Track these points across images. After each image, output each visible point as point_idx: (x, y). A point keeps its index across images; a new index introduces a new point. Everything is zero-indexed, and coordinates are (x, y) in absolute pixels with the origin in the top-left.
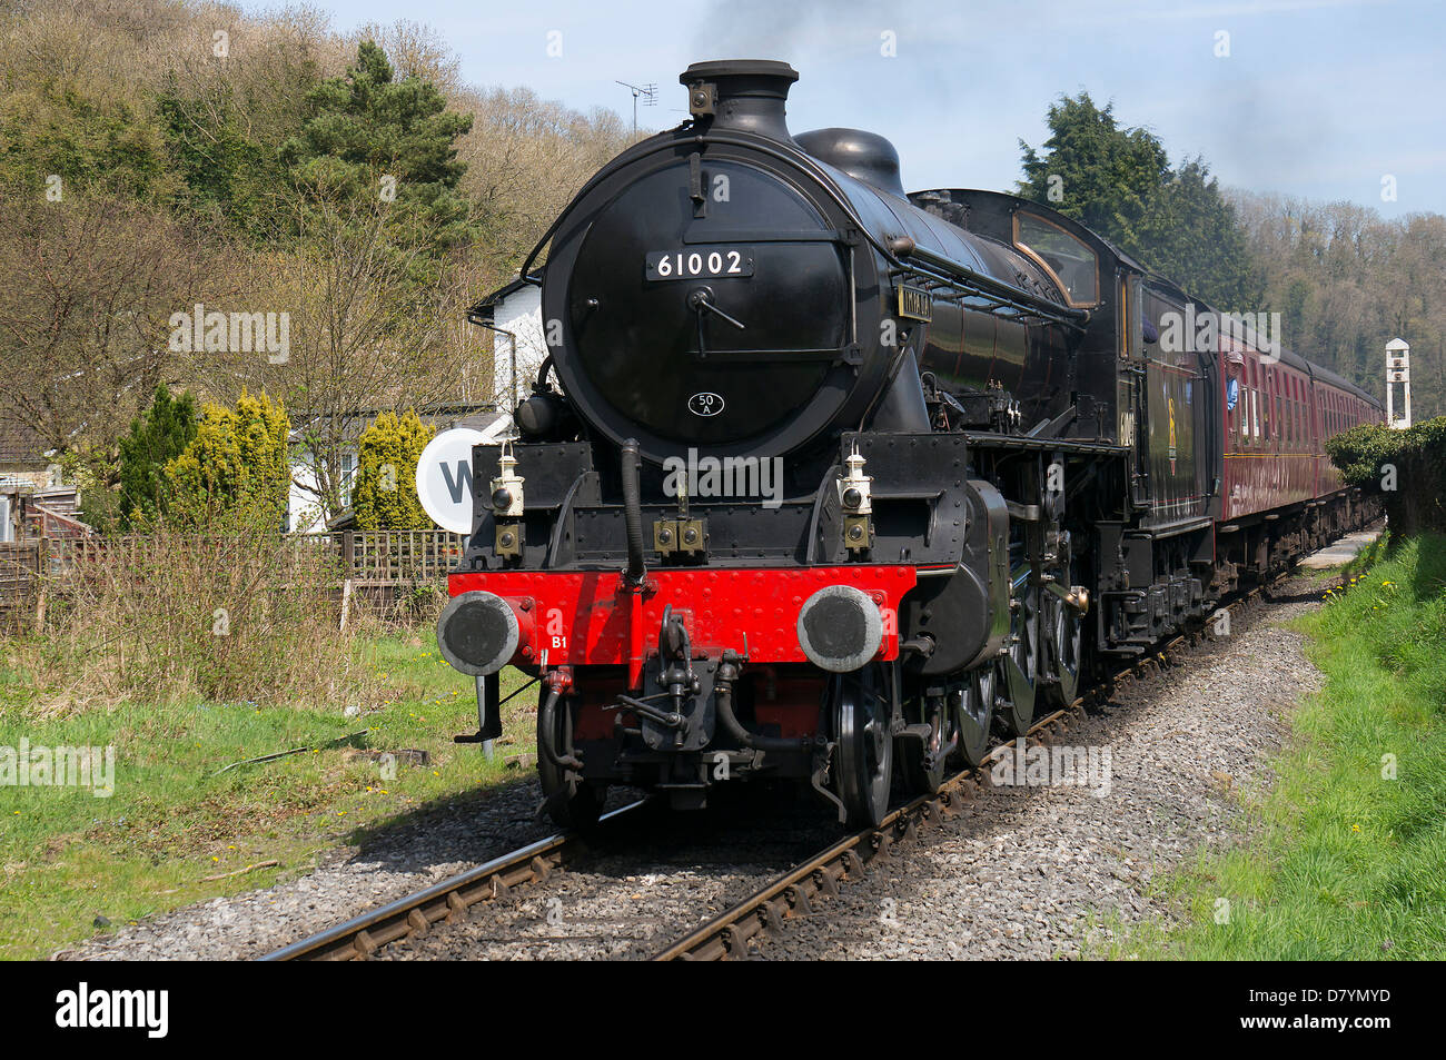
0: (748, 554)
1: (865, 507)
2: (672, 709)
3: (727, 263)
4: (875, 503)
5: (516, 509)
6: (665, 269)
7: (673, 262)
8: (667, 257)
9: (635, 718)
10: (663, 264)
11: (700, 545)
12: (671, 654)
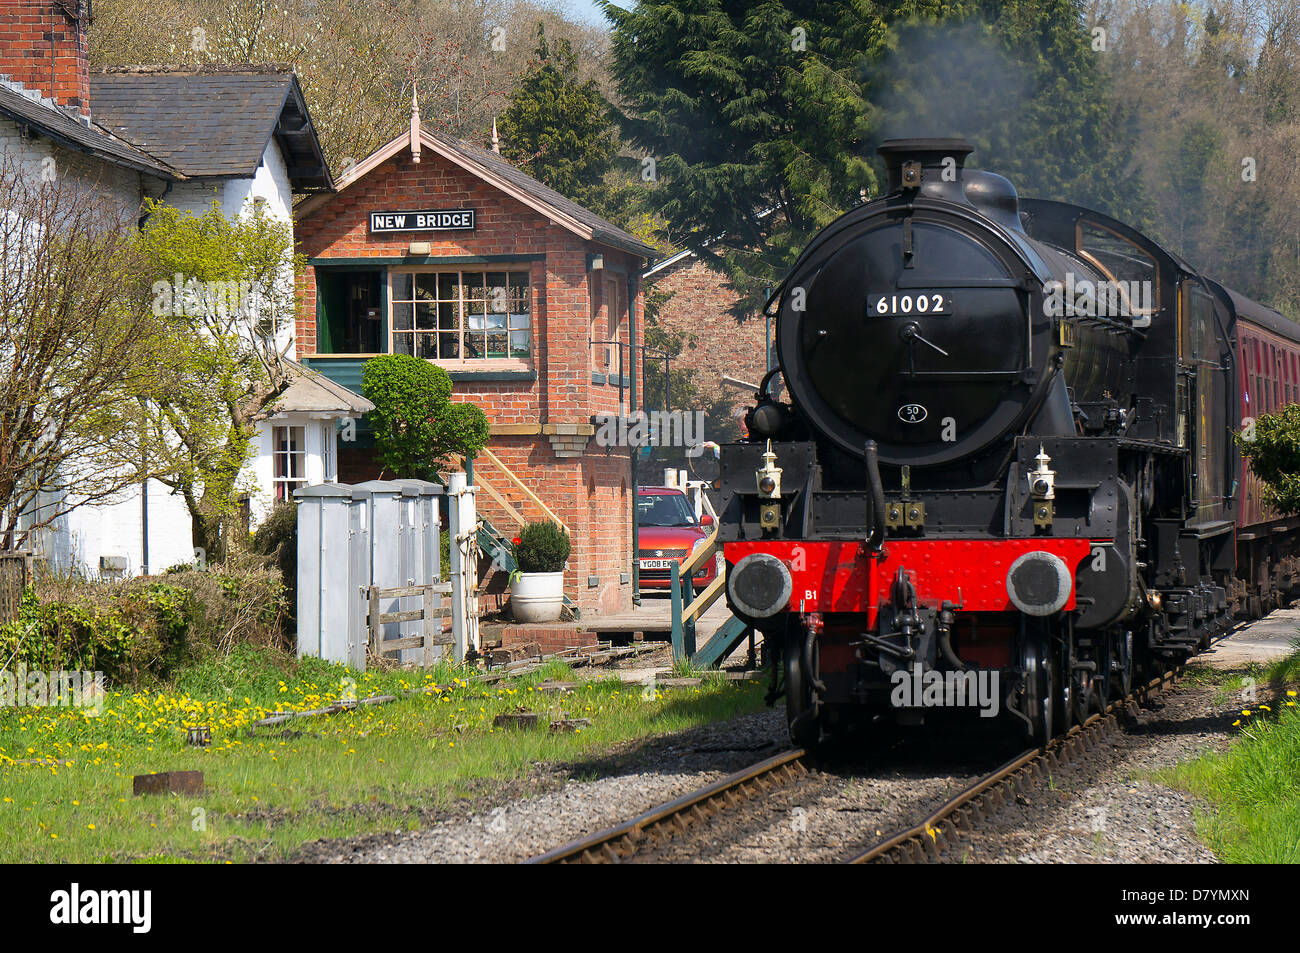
0: (952, 529)
1: (1050, 495)
2: (904, 644)
3: (932, 304)
4: (1057, 491)
5: (776, 493)
6: (882, 308)
7: (889, 302)
8: (884, 299)
9: (873, 652)
10: (881, 303)
11: (921, 521)
12: (900, 600)
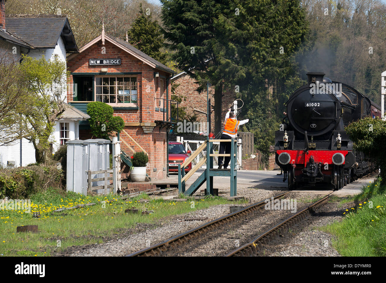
0: (321, 148)
1: (340, 142)
2: (312, 170)
3: (317, 105)
4: (342, 141)
5: (287, 141)
7: (309, 104)
9: (306, 172)
10: (307, 104)
11: (315, 147)
12: (311, 161)
